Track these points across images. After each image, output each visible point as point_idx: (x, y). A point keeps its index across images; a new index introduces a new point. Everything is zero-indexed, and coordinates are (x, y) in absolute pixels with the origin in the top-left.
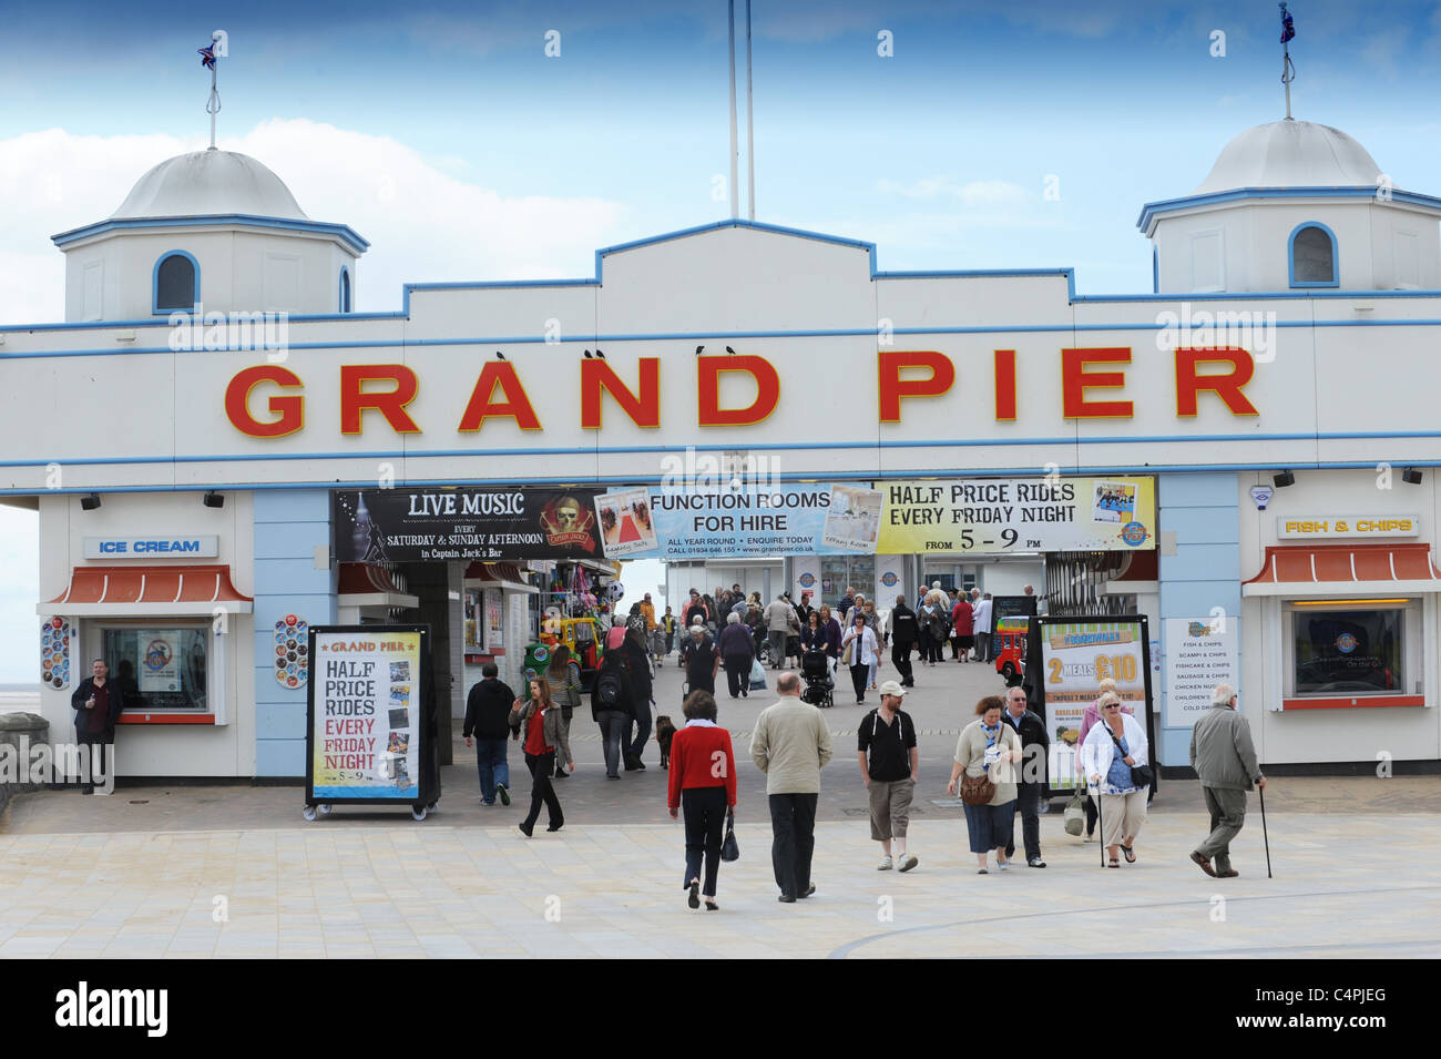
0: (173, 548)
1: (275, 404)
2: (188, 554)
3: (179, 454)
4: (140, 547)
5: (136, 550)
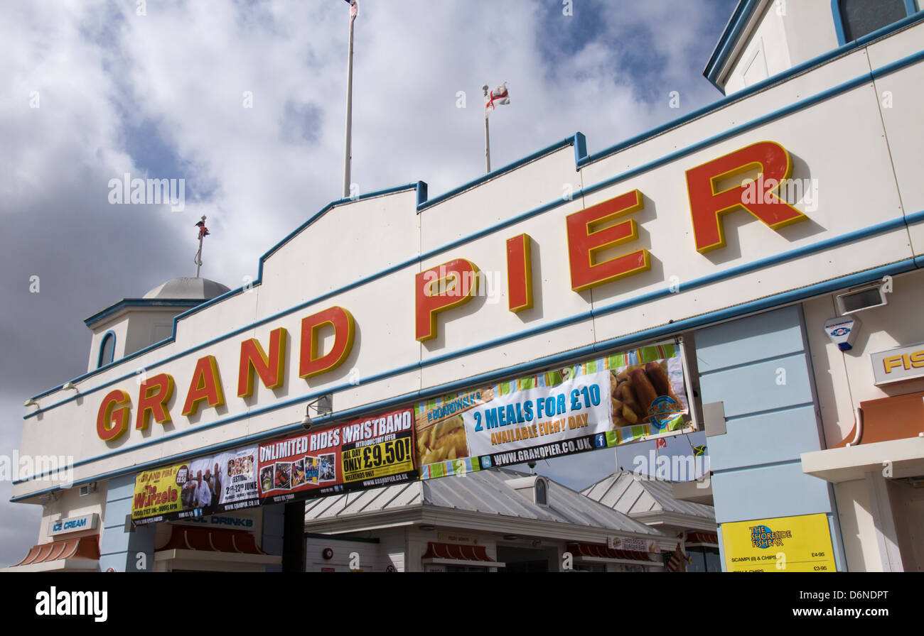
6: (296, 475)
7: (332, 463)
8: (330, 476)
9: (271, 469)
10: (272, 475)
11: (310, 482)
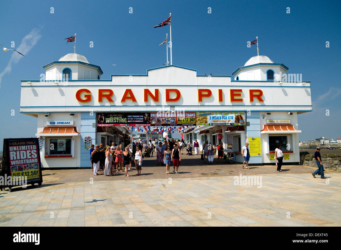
0: (65, 123)
1: (86, 96)
2: (68, 124)
3: (66, 106)
4: (58, 123)
5: (57, 123)
6: (163, 121)
7: (174, 120)
8: (173, 122)
9: (155, 119)
10: (155, 120)
11: (168, 123)
